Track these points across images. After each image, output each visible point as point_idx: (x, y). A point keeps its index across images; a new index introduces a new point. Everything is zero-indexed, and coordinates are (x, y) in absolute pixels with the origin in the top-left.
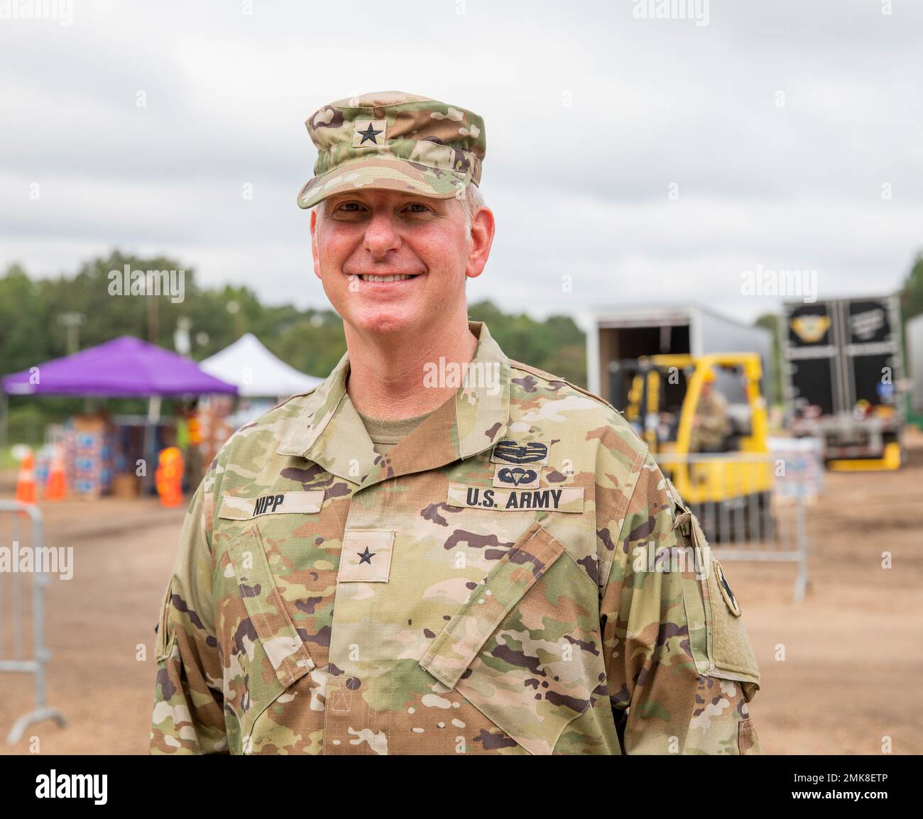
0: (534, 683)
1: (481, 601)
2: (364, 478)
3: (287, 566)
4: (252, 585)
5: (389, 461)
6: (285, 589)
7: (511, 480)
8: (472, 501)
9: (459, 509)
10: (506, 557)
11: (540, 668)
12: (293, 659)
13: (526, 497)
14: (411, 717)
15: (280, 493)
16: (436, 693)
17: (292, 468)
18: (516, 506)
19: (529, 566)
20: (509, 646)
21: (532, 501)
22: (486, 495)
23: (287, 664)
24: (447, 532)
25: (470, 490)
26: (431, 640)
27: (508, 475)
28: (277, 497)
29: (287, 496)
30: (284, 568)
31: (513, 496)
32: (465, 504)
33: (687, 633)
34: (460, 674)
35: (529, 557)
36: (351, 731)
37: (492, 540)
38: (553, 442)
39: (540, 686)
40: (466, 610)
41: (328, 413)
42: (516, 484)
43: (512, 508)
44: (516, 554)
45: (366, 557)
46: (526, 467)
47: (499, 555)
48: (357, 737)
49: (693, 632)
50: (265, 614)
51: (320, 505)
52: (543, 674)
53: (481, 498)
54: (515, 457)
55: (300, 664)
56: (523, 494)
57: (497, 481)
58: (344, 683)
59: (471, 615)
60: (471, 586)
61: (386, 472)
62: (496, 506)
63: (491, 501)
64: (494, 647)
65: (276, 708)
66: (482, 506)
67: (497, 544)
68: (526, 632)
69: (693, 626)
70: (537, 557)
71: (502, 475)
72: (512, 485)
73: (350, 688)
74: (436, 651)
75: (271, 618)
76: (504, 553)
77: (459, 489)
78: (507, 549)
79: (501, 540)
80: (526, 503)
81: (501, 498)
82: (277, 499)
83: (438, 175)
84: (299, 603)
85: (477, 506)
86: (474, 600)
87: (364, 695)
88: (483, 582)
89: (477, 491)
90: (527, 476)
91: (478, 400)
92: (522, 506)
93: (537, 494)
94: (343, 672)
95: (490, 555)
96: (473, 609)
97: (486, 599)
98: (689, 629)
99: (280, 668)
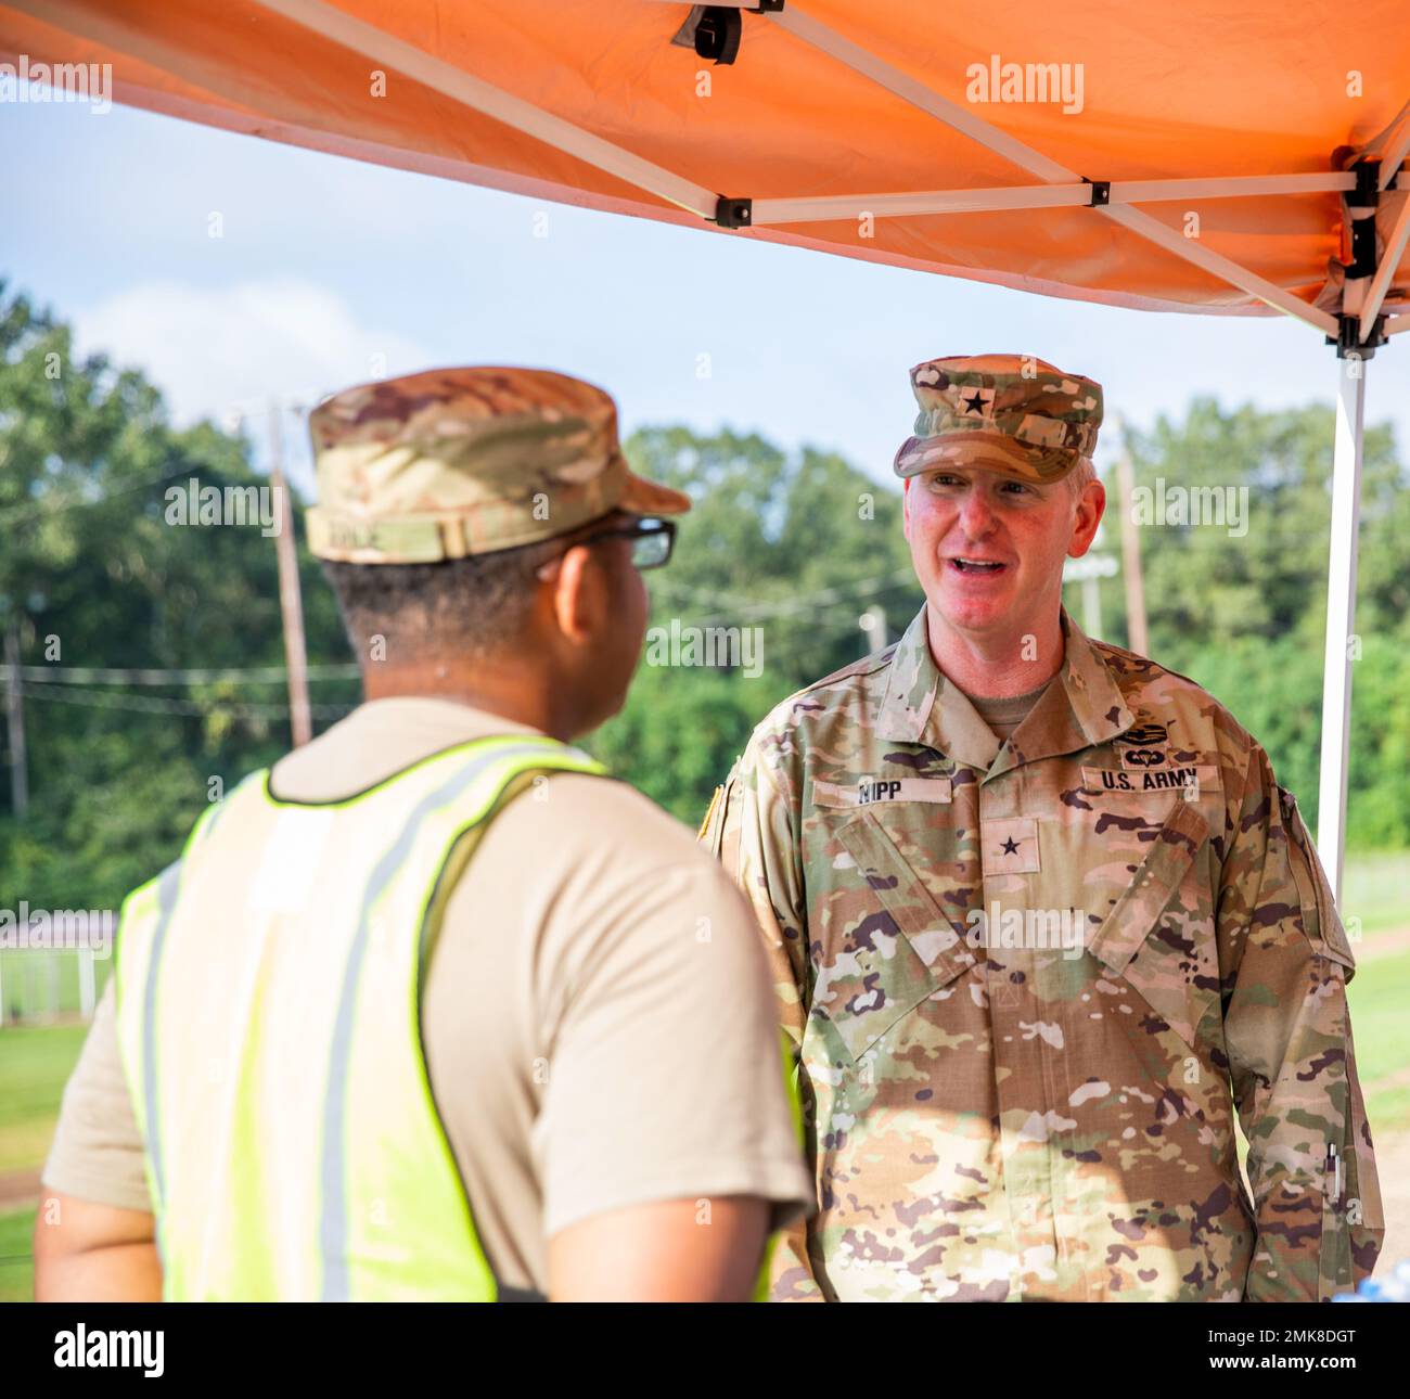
0: (1185, 966)
1: (1145, 883)
2: (990, 765)
3: (927, 856)
4: (884, 877)
5: (1016, 746)
6: (929, 881)
7: (1140, 762)
8: (1109, 784)
9: (1098, 793)
10: (1159, 837)
11: (1193, 952)
12: (950, 954)
13: (1161, 777)
14: (1088, 1005)
15: (896, 780)
16: (1105, 979)
17: (900, 754)
18: (1154, 787)
19: (1183, 845)
20: (1174, 929)
21: (1168, 780)
22: (1119, 777)
23: (945, 959)
24: (1095, 817)
25: (1104, 774)
26: (1097, 925)
27: (1135, 757)
28: (892, 784)
29: (904, 783)
30: (925, 859)
31: (1147, 777)
32: (1103, 787)
33: (1299, 913)
34: (1129, 959)
35: (1182, 837)
36: (1022, 1025)
37: (1139, 822)
38: (1169, 723)
39: (1190, 970)
40: (1131, 894)
41: (927, 694)
42: (1147, 766)
43: (1150, 789)
44: (1168, 834)
45: (1010, 847)
46: (1151, 748)
47: (1152, 836)
48: (1029, 1031)
49: (1306, 912)
50: (909, 908)
51: (950, 794)
52: (1195, 957)
53: (1117, 782)
54: (1135, 739)
55: (958, 959)
56: (1157, 775)
57: (1125, 765)
58: (1008, 978)
59: (1137, 897)
60: (1132, 869)
61: (1017, 758)
62: (1133, 788)
63: (1127, 783)
64: (1159, 929)
65: (927, 1006)
66: (1120, 789)
67: (1147, 826)
68: (1187, 914)
69: (1305, 906)
70: (1189, 835)
71: (1129, 757)
72: (1143, 767)
73: (1015, 982)
74: (1104, 937)
75: (917, 911)
76: (1157, 833)
77: (1093, 773)
78: (1157, 830)
79: (1149, 821)
80: (1162, 783)
81: (1136, 780)
82: (892, 787)
83: (1044, 454)
84: (948, 895)
85: (1115, 789)
86: (1137, 884)
87: (1031, 988)
88: (1143, 864)
89: (1110, 774)
90: (1154, 757)
91: (1084, 683)
92: (1160, 786)
93: (1171, 774)
94: (1004, 967)
95: (1143, 837)
96: (1138, 892)
97: (1150, 880)
98: (1302, 909)
99: (936, 963)
